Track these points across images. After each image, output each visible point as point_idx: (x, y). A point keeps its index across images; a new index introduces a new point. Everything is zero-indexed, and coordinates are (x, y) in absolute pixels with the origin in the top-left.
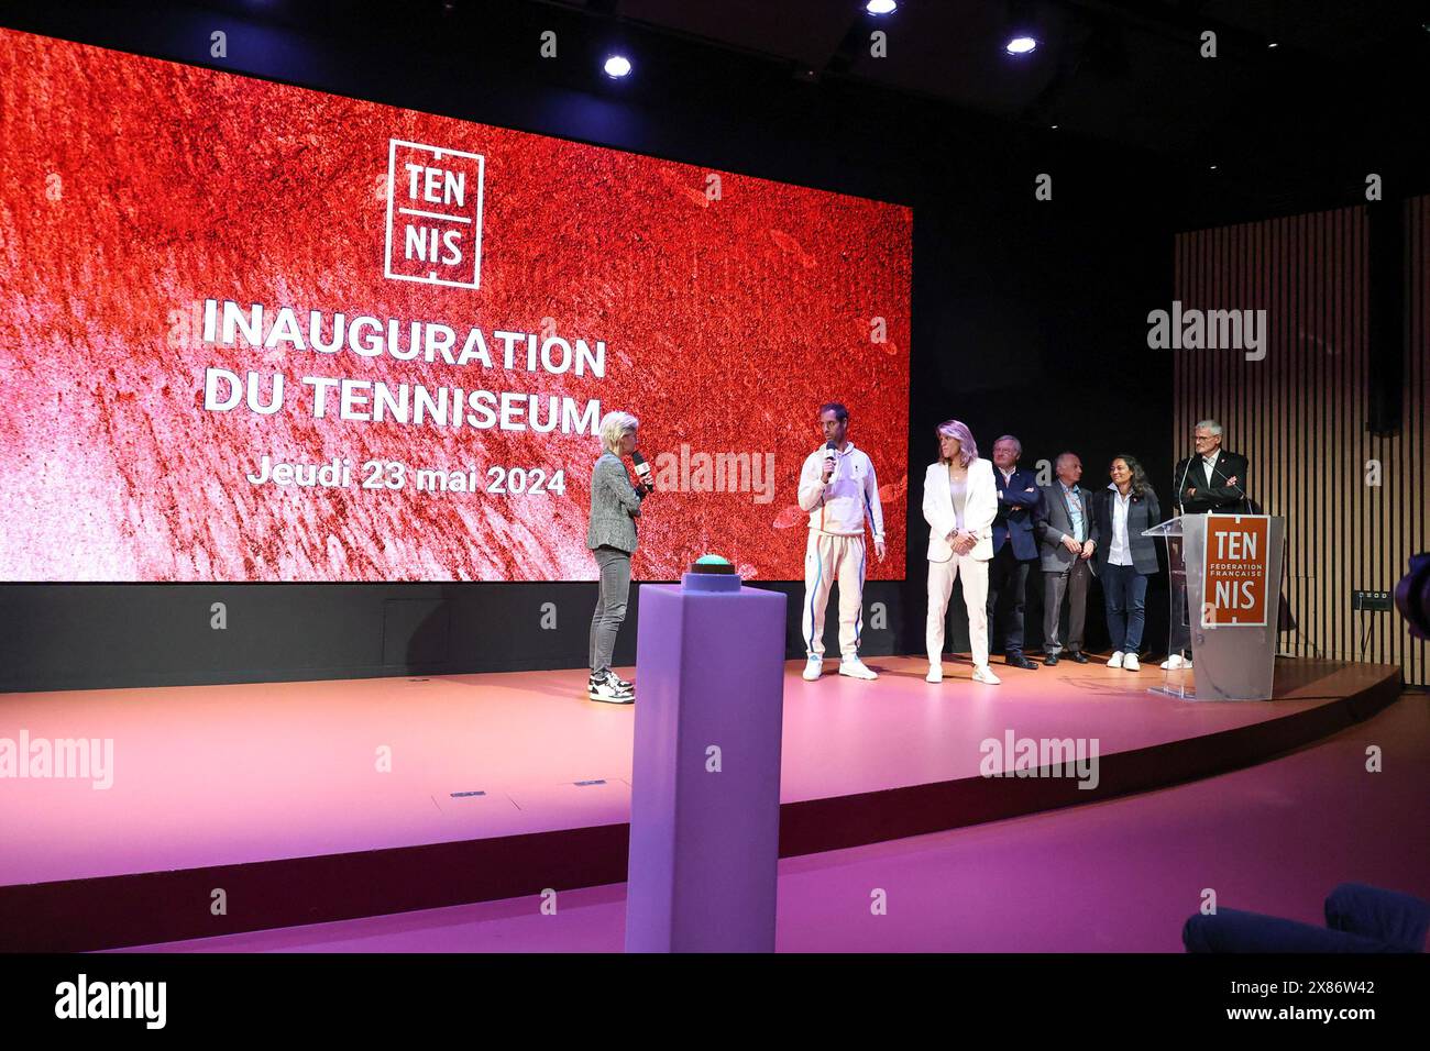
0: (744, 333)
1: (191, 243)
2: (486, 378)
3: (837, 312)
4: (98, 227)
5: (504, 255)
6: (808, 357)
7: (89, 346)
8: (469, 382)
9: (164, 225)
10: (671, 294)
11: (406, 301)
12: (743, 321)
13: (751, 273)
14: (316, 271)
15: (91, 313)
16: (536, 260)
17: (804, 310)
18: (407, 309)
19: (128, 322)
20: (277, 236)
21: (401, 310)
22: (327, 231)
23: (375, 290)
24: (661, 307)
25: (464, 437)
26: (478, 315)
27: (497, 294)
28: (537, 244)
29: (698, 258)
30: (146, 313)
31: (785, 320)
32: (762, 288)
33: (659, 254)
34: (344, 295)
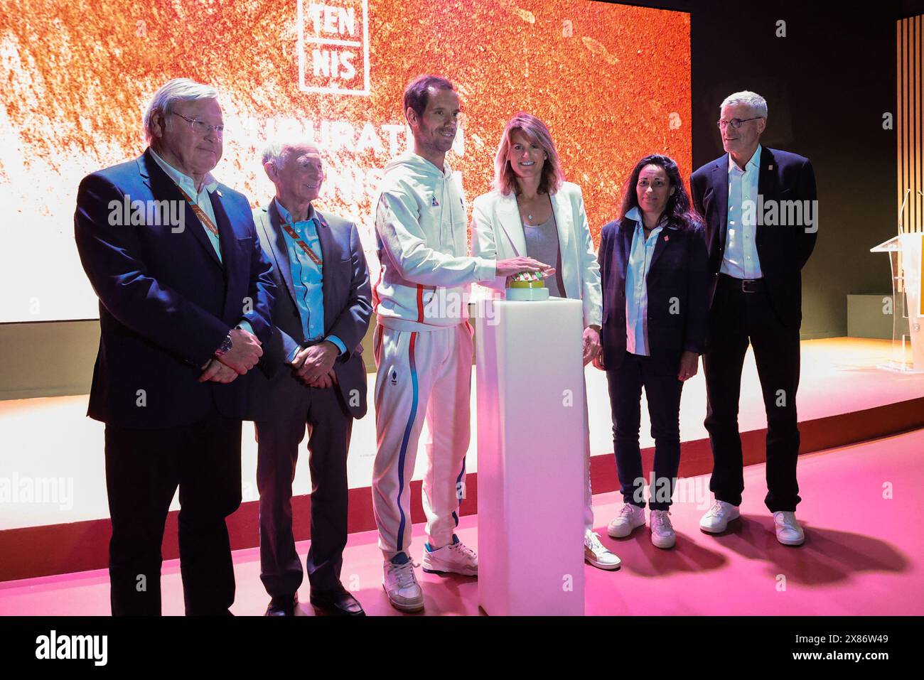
0: (565, 116)
1: (161, 73)
2: (378, 160)
3: (635, 97)
4: (95, 65)
5: (385, 68)
6: (615, 131)
7: (96, 151)
8: (366, 163)
9: (141, 61)
10: (510, 90)
11: (317, 107)
12: (564, 107)
13: (569, 71)
14: (251, 88)
15: (96, 127)
16: (409, 71)
17: (610, 96)
18: (318, 112)
19: (122, 133)
20: (221, 64)
21: (313, 113)
22: (256, 58)
23: (293, 100)
24: (503, 100)
25: (365, 204)
26: (369, 114)
27: (383, 98)
28: (409, 58)
29: (529, 61)
30: (134, 126)
31: (597, 105)
32: (578, 81)
33: (499, 60)
34: (272, 104)
